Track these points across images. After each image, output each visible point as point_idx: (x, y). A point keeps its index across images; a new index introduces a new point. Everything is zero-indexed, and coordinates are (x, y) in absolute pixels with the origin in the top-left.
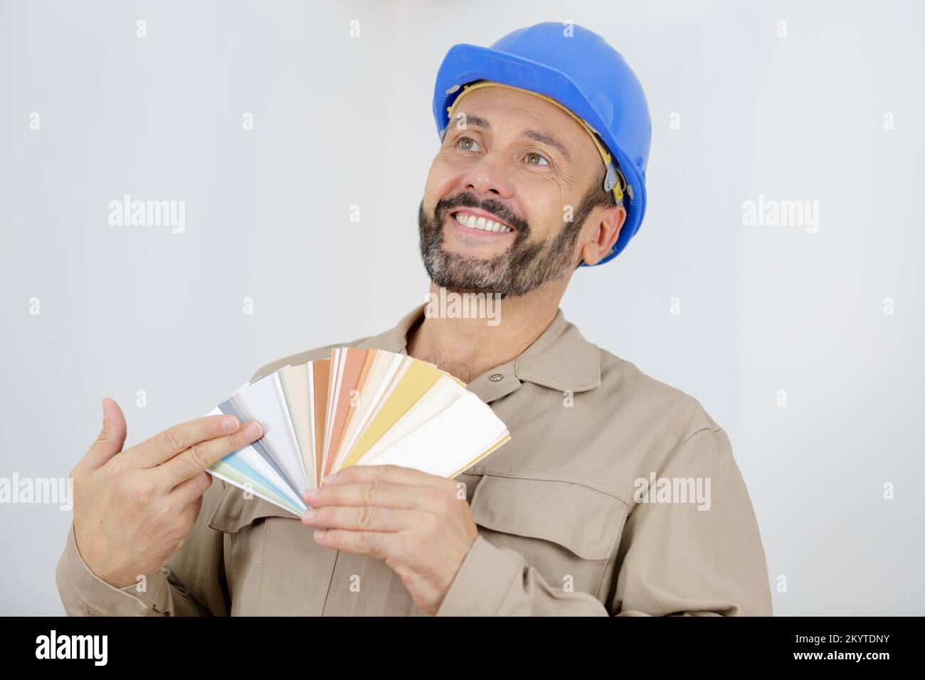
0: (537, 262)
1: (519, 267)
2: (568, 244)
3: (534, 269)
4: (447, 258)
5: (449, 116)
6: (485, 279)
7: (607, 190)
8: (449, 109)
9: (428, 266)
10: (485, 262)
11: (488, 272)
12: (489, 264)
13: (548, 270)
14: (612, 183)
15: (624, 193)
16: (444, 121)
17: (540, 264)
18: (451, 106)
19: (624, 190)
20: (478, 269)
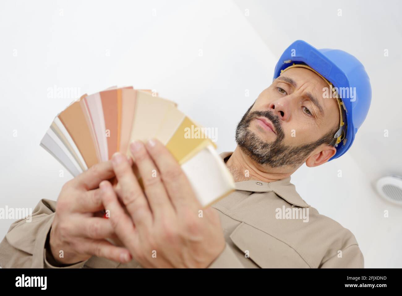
0: (283, 155)
1: (274, 155)
2: (303, 154)
3: (281, 157)
4: (247, 134)
5: (281, 74)
6: (258, 150)
7: (335, 137)
8: (282, 71)
9: (237, 134)
10: (262, 143)
11: (261, 147)
12: (263, 145)
13: (288, 160)
14: (338, 135)
15: (341, 141)
16: (278, 74)
17: (284, 156)
18: (283, 70)
19: (342, 140)
20: (257, 144)
